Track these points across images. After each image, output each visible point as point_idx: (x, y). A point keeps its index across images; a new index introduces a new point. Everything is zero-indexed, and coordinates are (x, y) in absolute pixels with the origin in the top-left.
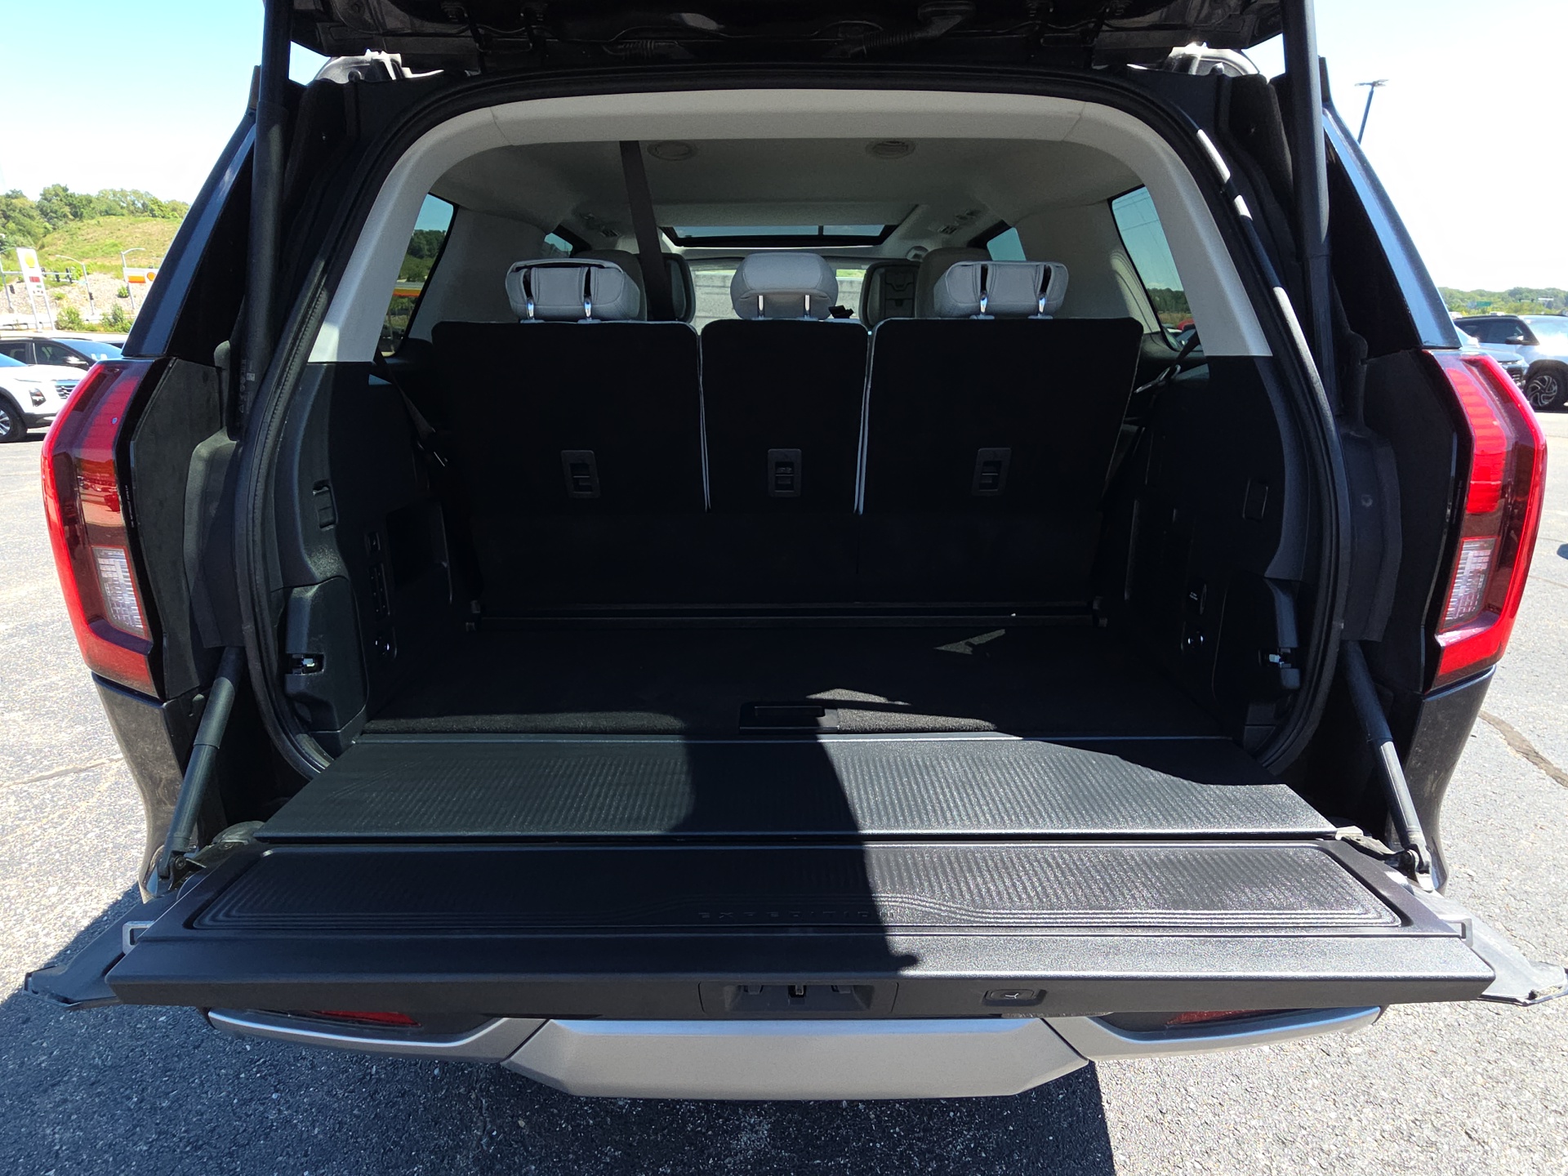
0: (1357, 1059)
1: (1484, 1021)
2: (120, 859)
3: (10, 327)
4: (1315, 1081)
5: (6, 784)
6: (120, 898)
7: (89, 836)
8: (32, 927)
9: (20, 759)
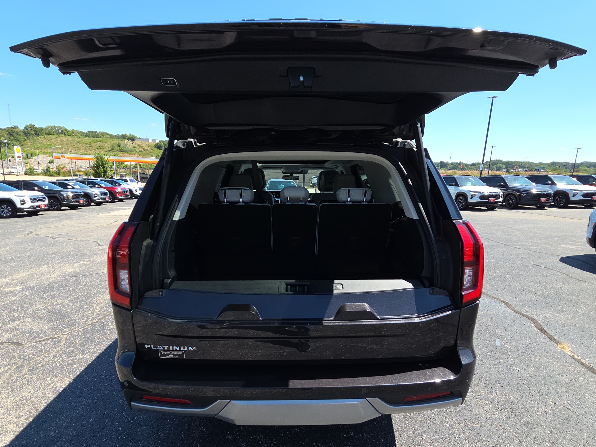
0: (476, 428)
1: (517, 416)
2: (70, 368)
3: (8, 174)
4: (463, 435)
5: (28, 343)
6: (72, 381)
7: (59, 360)
8: (43, 391)
9: (31, 335)
